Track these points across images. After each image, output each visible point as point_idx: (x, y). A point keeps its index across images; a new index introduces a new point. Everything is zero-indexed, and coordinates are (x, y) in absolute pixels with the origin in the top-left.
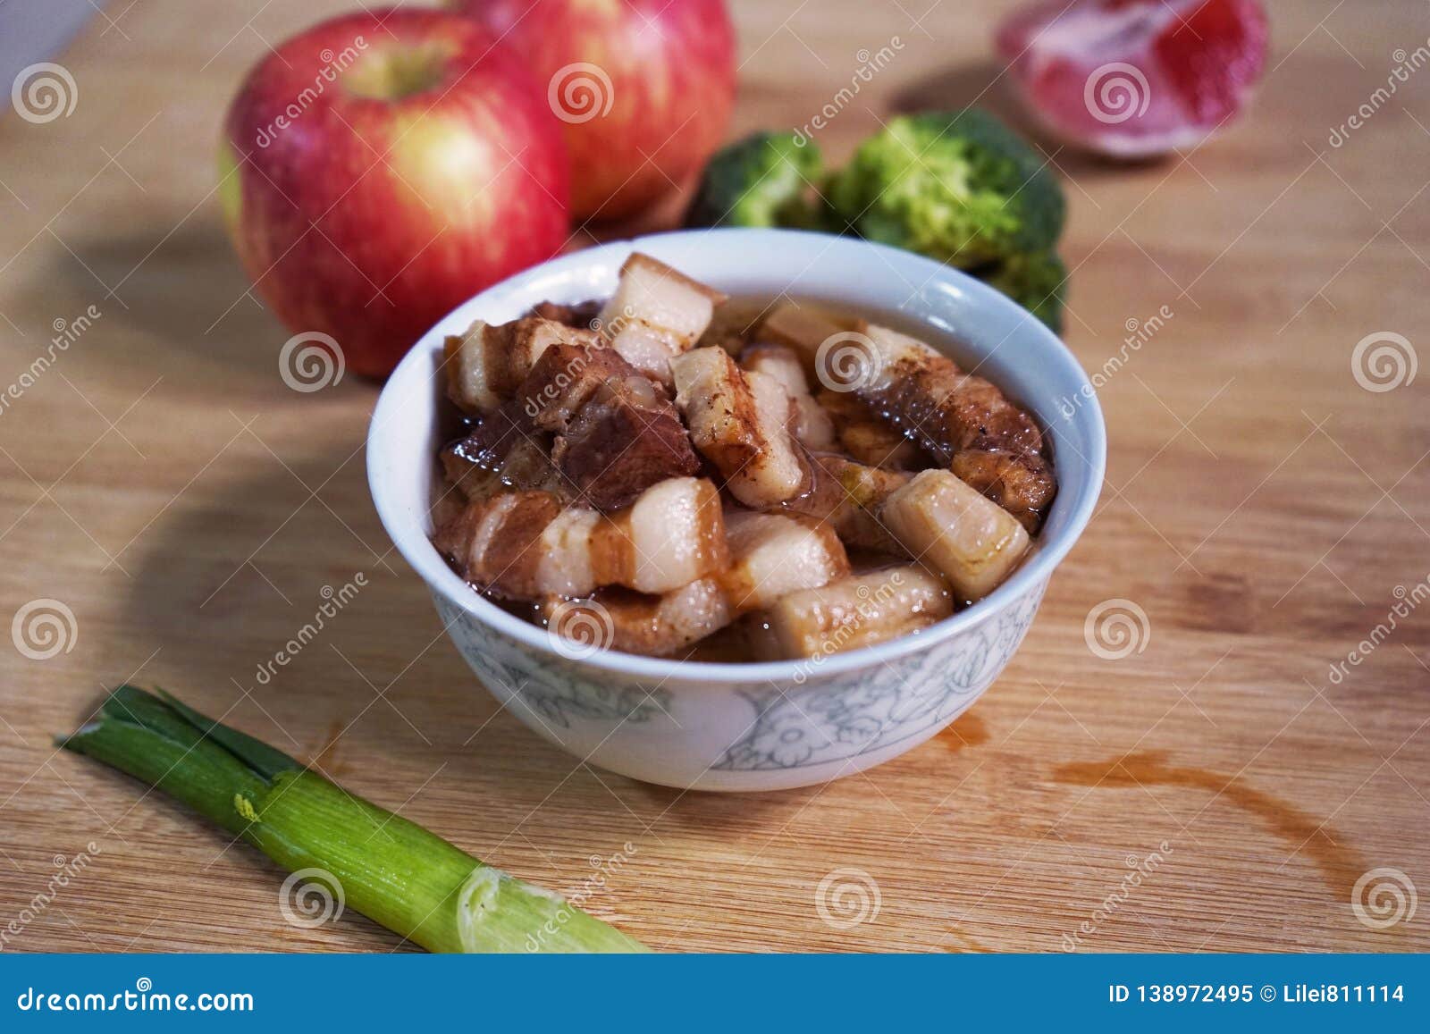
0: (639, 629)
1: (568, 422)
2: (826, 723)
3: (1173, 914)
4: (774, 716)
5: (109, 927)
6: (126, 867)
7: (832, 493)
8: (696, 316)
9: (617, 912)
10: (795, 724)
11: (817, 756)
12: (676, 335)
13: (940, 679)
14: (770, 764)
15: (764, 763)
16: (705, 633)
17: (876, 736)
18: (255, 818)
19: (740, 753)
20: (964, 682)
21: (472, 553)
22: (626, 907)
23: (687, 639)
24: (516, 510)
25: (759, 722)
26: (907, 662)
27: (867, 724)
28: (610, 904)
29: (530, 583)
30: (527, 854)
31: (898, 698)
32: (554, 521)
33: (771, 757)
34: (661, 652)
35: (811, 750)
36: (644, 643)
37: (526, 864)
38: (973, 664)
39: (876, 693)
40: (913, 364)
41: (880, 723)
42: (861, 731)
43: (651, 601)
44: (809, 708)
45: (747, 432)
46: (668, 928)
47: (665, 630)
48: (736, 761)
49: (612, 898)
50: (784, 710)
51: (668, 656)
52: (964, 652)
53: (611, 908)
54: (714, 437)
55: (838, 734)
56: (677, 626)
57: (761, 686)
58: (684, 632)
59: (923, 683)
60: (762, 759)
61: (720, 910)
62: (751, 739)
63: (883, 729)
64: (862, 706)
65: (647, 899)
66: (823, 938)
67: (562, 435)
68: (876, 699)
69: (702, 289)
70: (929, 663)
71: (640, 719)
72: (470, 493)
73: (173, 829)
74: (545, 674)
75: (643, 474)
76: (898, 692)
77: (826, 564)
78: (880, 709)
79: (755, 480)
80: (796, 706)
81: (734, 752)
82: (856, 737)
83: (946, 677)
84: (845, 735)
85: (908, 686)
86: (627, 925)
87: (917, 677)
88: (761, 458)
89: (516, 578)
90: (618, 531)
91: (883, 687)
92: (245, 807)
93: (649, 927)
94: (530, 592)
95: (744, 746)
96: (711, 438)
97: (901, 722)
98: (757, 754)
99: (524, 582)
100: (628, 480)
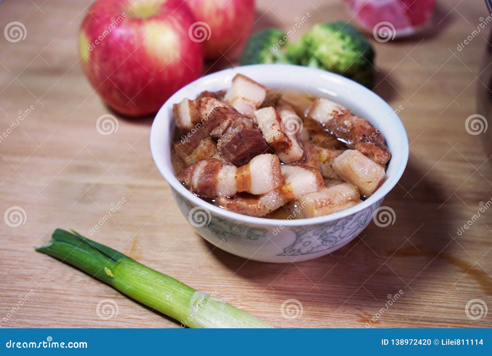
0: (253, 207)
1: (223, 134)
2: (319, 239)
3: (432, 301)
4: (302, 237)
5: (62, 316)
6: (66, 294)
7: (313, 158)
8: (260, 96)
9: (242, 305)
10: (309, 239)
11: (314, 250)
12: (254, 102)
13: (357, 223)
14: (298, 253)
15: (296, 253)
16: (276, 208)
17: (334, 243)
18: (112, 275)
19: (288, 250)
20: (363, 224)
21: (192, 181)
22: (245, 303)
23: (270, 210)
24: (207, 166)
25: (297, 239)
26: (348, 218)
27: (332, 239)
28: (239, 302)
29: (213, 192)
30: (208, 285)
31: (343, 230)
32: (222, 170)
33: (299, 251)
34: (261, 215)
35: (313, 248)
36: (255, 212)
37: (208, 289)
38: (367, 217)
39: (336, 228)
40: (337, 112)
41: (336, 238)
42: (330, 241)
43: (257, 197)
44: (314, 234)
45: (285, 137)
46: (260, 310)
47: (262, 207)
48: (287, 253)
49: (240, 301)
50: (306, 235)
51: (263, 217)
52: (365, 213)
53: (239, 304)
54: (274, 139)
55: (322, 243)
56: (266, 206)
57: (300, 227)
58: (268, 208)
59: (352, 225)
60: (296, 252)
61: (277, 304)
62: (293, 245)
63: (337, 240)
64: (332, 233)
65: (251, 300)
66: (314, 312)
67: (220, 139)
68: (337, 230)
69: (261, 86)
70: (355, 218)
71: (255, 239)
72: (185, 159)
73: (81, 280)
74: (221, 224)
75: (250, 152)
76: (344, 227)
77: (317, 183)
78: (337, 234)
79: (288, 154)
80: (310, 234)
81: (286, 250)
82: (328, 244)
83: (359, 222)
84: (325, 243)
85: (347, 226)
86: (246, 310)
87: (350, 222)
88: (290, 146)
89: (209, 190)
90: (245, 173)
91: (339, 226)
92: (108, 272)
93: (253, 310)
94: (213, 195)
95: (291, 247)
96: (273, 139)
97: (343, 238)
98: (294, 250)
99: (211, 191)
100: (245, 155)
